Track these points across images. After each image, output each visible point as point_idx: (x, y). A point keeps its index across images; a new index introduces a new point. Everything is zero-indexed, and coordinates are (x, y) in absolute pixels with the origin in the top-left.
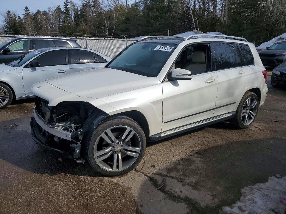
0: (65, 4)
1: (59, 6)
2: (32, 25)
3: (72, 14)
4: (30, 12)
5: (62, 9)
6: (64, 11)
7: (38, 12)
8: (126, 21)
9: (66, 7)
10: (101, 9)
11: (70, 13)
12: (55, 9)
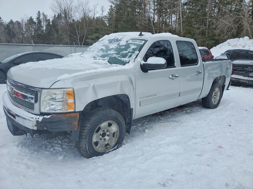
0: (38, 15)
1: (31, 17)
2: (5, 33)
3: (44, 24)
4: (4, 22)
5: (35, 20)
6: (37, 22)
7: (11, 22)
8: (95, 31)
9: (38, 18)
10: (73, 20)
11: (42, 24)
12: (28, 19)
